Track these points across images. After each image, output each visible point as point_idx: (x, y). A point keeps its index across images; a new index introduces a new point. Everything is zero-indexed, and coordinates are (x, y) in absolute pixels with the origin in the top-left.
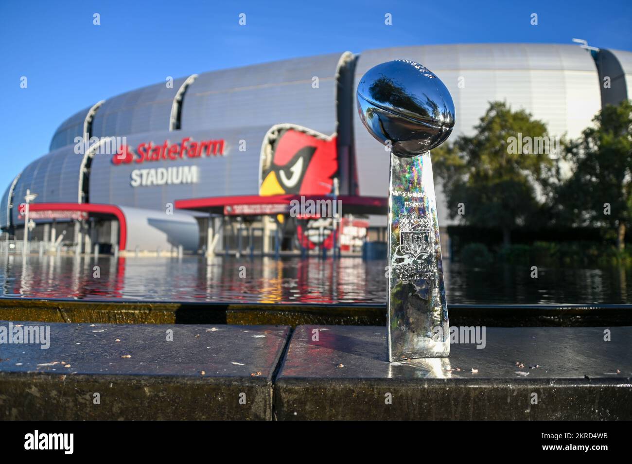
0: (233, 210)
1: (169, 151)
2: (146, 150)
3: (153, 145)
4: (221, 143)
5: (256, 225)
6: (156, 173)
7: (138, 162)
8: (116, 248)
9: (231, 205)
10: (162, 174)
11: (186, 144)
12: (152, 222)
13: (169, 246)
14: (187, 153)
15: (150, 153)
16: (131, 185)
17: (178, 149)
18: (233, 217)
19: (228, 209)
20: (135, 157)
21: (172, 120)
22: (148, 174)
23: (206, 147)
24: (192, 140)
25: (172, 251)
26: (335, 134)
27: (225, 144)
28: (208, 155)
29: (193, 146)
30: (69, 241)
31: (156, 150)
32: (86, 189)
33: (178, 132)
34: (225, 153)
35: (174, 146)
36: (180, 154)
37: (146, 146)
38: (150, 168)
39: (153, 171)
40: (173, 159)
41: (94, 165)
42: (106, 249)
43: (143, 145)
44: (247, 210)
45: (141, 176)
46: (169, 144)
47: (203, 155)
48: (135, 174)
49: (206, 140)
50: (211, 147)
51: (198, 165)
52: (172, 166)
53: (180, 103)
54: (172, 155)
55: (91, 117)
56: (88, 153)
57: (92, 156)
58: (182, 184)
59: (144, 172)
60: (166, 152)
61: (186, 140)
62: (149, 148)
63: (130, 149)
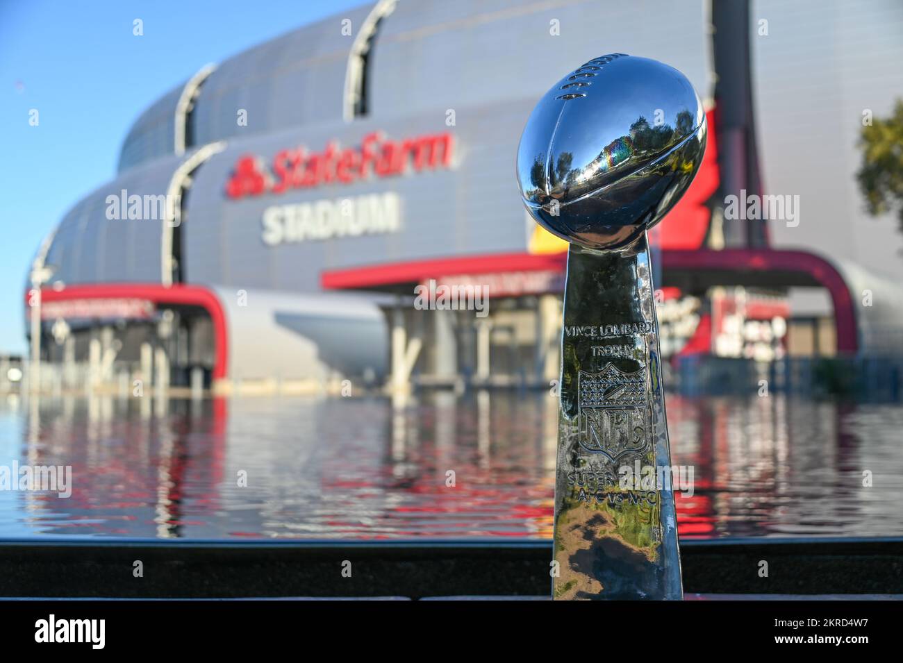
1: (339, 166)
2: (291, 166)
3: (305, 153)
4: (445, 141)
6: (314, 213)
7: (277, 190)
9: (437, 277)
10: (326, 215)
11: (373, 148)
12: (284, 320)
14: (375, 167)
15: (300, 172)
16: (265, 245)
17: (357, 158)
21: (350, 97)
22: (297, 217)
23: (413, 151)
24: (384, 137)
25: (327, 382)
27: (455, 143)
28: (418, 167)
29: (387, 151)
31: (311, 165)
32: (177, 252)
33: (361, 122)
34: (456, 159)
35: (348, 155)
36: (360, 169)
37: (292, 156)
38: (299, 202)
39: (306, 210)
40: (346, 180)
41: (192, 201)
43: (284, 155)
45: (282, 221)
46: (338, 149)
47: (408, 169)
48: (271, 217)
49: (414, 135)
50: (424, 152)
51: (398, 191)
52: (345, 196)
53: (366, 58)
54: (345, 172)
55: (193, 101)
56: (180, 178)
57: (188, 182)
58: (365, 234)
59: (289, 211)
60: (331, 167)
61: (372, 138)
62: (297, 161)
63: (260, 165)
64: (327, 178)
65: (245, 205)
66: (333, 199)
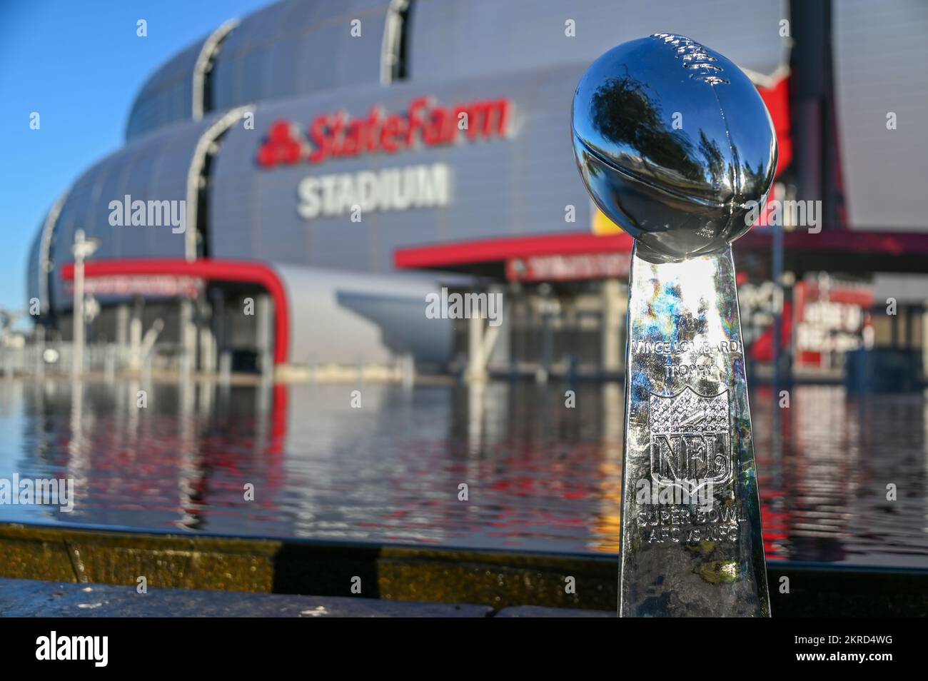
0: (529, 269)
1: (383, 133)
2: (331, 132)
3: (346, 119)
4: (501, 108)
5: (586, 303)
6: (355, 185)
7: (314, 159)
8: (266, 361)
9: (524, 257)
10: (368, 187)
11: (421, 115)
12: (346, 300)
13: (383, 354)
14: (424, 135)
15: (340, 139)
16: (301, 219)
17: (403, 126)
18: (531, 286)
19: (516, 267)
20: (307, 149)
21: (388, 58)
22: (337, 188)
24: (433, 103)
25: (391, 366)
26: (782, 72)
27: (512, 111)
28: (471, 137)
29: (437, 118)
30: (169, 344)
31: (353, 131)
32: (203, 225)
33: (402, 87)
34: (512, 129)
35: (394, 121)
36: (407, 138)
37: (331, 121)
38: (339, 172)
39: (346, 181)
40: (391, 150)
41: (219, 170)
42: (245, 361)
43: (322, 121)
44: (560, 267)
45: (320, 192)
46: (382, 115)
47: (460, 138)
48: (307, 188)
50: (478, 119)
51: (449, 162)
52: (389, 166)
53: (406, 17)
55: (212, 59)
56: (205, 144)
57: (214, 149)
58: (412, 208)
59: (328, 182)
60: (374, 135)
61: (420, 103)
62: (337, 127)
63: (296, 131)
64: (370, 147)
65: (279, 175)
66: (377, 170)
